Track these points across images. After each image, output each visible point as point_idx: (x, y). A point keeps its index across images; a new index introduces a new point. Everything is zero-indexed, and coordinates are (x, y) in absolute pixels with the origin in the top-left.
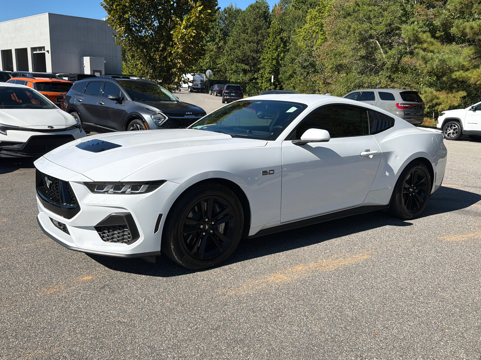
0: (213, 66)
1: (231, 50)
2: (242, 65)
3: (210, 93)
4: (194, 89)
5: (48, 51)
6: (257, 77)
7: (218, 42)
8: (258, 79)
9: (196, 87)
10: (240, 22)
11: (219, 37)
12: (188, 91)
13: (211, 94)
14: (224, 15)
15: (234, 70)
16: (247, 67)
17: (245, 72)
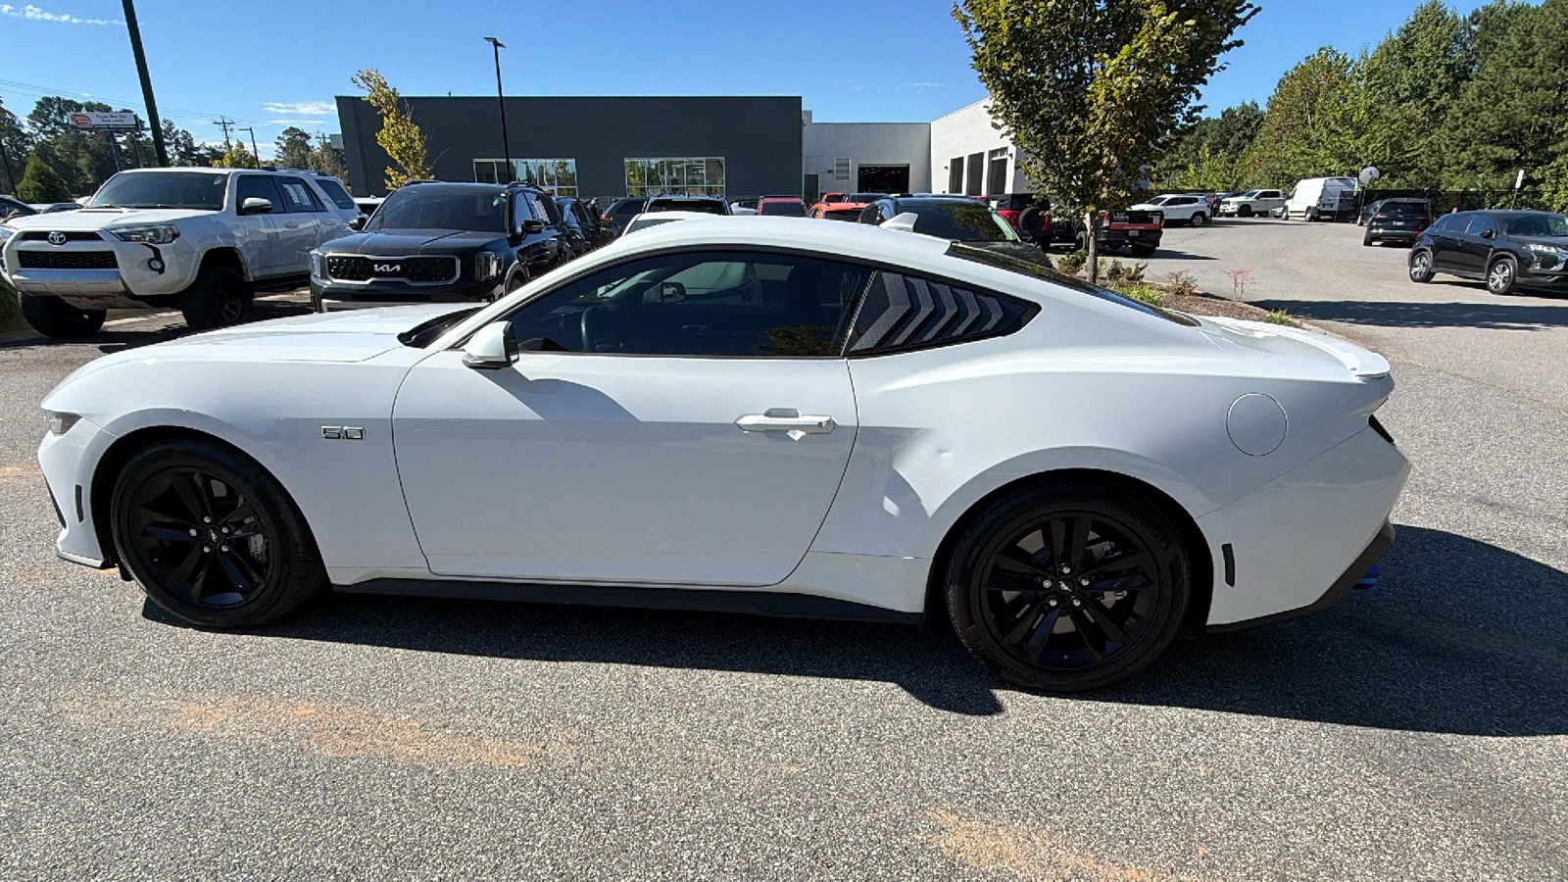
0: (1391, 158)
1: (1466, 114)
2: (1495, 149)
3: (1359, 221)
4: (1321, 213)
5: (1011, 155)
6: (1540, 177)
7: (1435, 98)
8: (1544, 182)
9: (1327, 209)
10: (1514, 40)
11: (1440, 85)
12: (1303, 219)
13: (1361, 224)
14: (1470, 29)
15: (1465, 162)
16: (1511, 154)
17: (1502, 166)
